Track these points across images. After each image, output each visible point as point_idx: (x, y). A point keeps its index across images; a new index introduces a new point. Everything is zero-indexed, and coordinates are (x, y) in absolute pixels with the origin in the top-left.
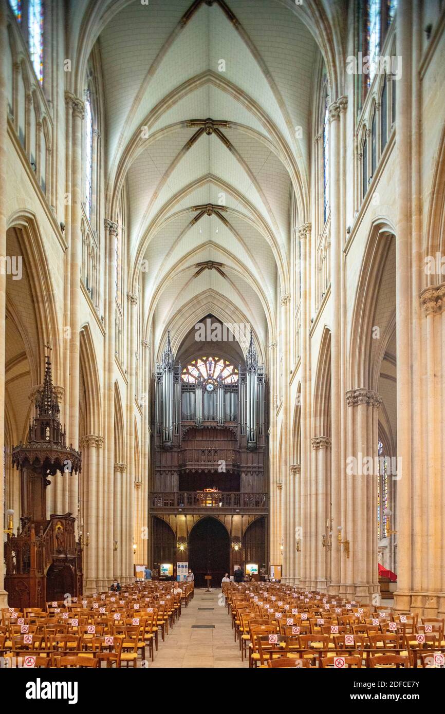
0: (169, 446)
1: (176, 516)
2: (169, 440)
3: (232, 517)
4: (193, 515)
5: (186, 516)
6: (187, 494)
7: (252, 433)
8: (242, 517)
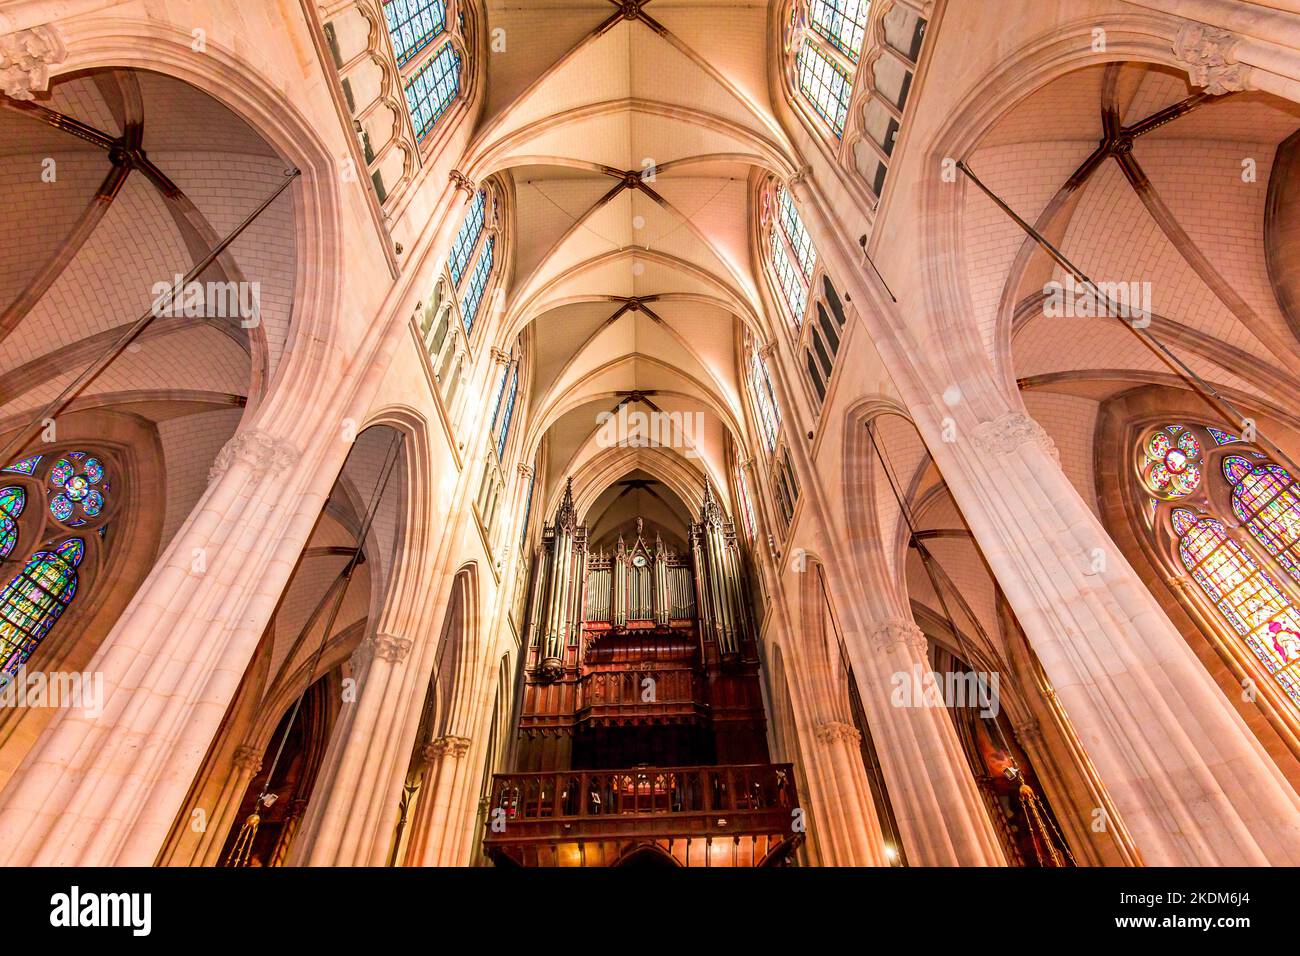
0: (555, 669)
1: (554, 849)
2: (555, 655)
3: (709, 843)
4: (600, 842)
5: (581, 848)
6: (589, 776)
7: (729, 635)
8: (737, 841)
